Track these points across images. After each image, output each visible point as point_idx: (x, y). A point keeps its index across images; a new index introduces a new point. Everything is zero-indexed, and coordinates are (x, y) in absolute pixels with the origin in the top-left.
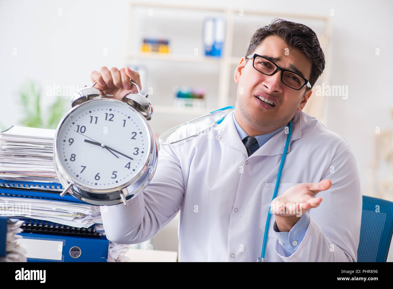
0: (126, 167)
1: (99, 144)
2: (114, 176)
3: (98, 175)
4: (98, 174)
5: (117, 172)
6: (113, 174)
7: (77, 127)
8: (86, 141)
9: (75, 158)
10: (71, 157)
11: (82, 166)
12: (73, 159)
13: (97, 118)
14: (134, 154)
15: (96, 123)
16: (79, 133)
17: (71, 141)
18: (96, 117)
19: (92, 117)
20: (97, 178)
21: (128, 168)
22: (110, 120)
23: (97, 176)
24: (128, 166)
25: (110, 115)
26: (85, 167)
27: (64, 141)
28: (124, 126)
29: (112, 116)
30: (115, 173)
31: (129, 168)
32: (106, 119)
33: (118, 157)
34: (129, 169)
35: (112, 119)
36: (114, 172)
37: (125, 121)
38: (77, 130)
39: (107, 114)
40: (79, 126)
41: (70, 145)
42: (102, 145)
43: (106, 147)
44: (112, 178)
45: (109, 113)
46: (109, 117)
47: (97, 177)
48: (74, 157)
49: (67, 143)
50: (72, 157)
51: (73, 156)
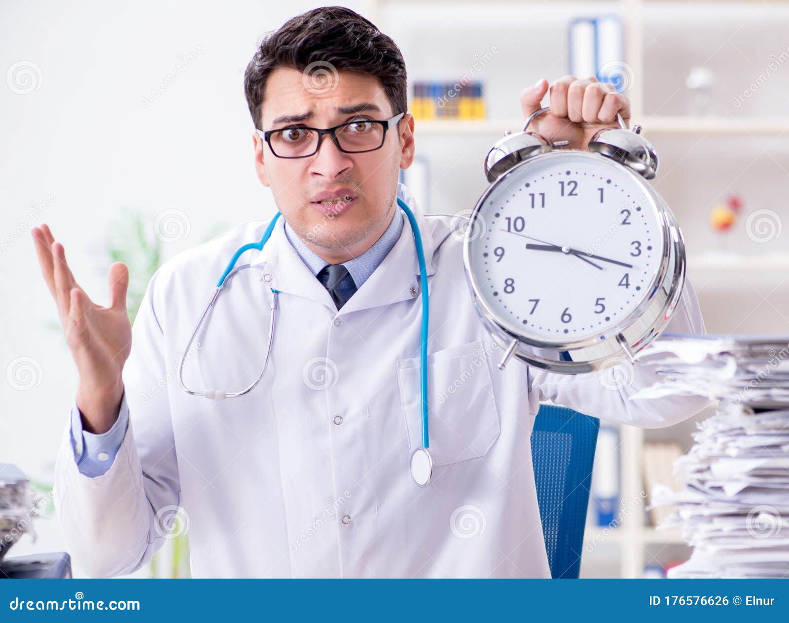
0: (620, 284)
1: (558, 249)
2: (599, 308)
3: (567, 312)
4: (567, 309)
5: (603, 299)
6: (597, 304)
7: (507, 221)
8: (529, 246)
9: (514, 285)
10: (505, 285)
11: (530, 300)
12: (509, 289)
13: (543, 195)
14: (632, 254)
15: (543, 205)
16: (512, 233)
17: (500, 253)
18: (541, 194)
19: (533, 195)
20: (566, 318)
21: (625, 287)
22: (571, 194)
23: (564, 314)
24: (624, 282)
25: (569, 184)
26: (537, 301)
27: (486, 255)
28: (602, 201)
29: (573, 185)
30: (600, 302)
31: (627, 285)
32: (563, 194)
33: (601, 268)
34: (627, 287)
35: (574, 192)
36: (598, 300)
37: (601, 190)
38: (507, 229)
39: (562, 183)
40: (509, 219)
41: (499, 260)
42: (564, 249)
43: (572, 252)
44: (596, 312)
45: (566, 179)
46: (568, 190)
47: (566, 316)
48: (511, 285)
49: (493, 258)
50: (508, 285)
51: (509, 282)
